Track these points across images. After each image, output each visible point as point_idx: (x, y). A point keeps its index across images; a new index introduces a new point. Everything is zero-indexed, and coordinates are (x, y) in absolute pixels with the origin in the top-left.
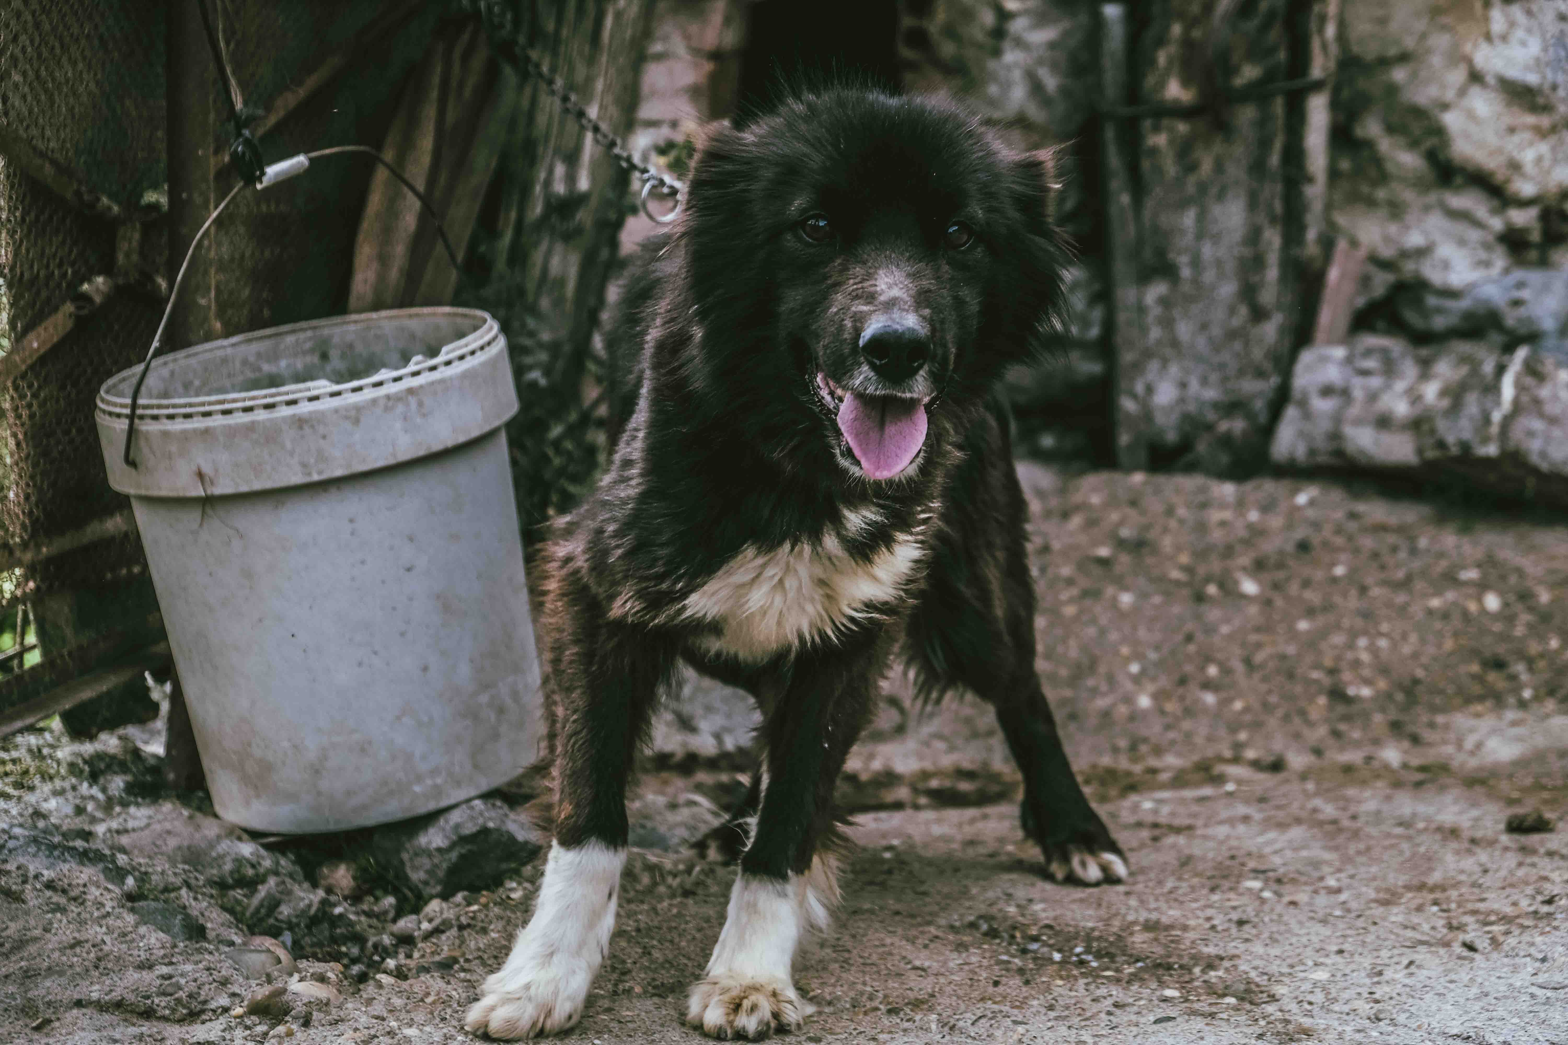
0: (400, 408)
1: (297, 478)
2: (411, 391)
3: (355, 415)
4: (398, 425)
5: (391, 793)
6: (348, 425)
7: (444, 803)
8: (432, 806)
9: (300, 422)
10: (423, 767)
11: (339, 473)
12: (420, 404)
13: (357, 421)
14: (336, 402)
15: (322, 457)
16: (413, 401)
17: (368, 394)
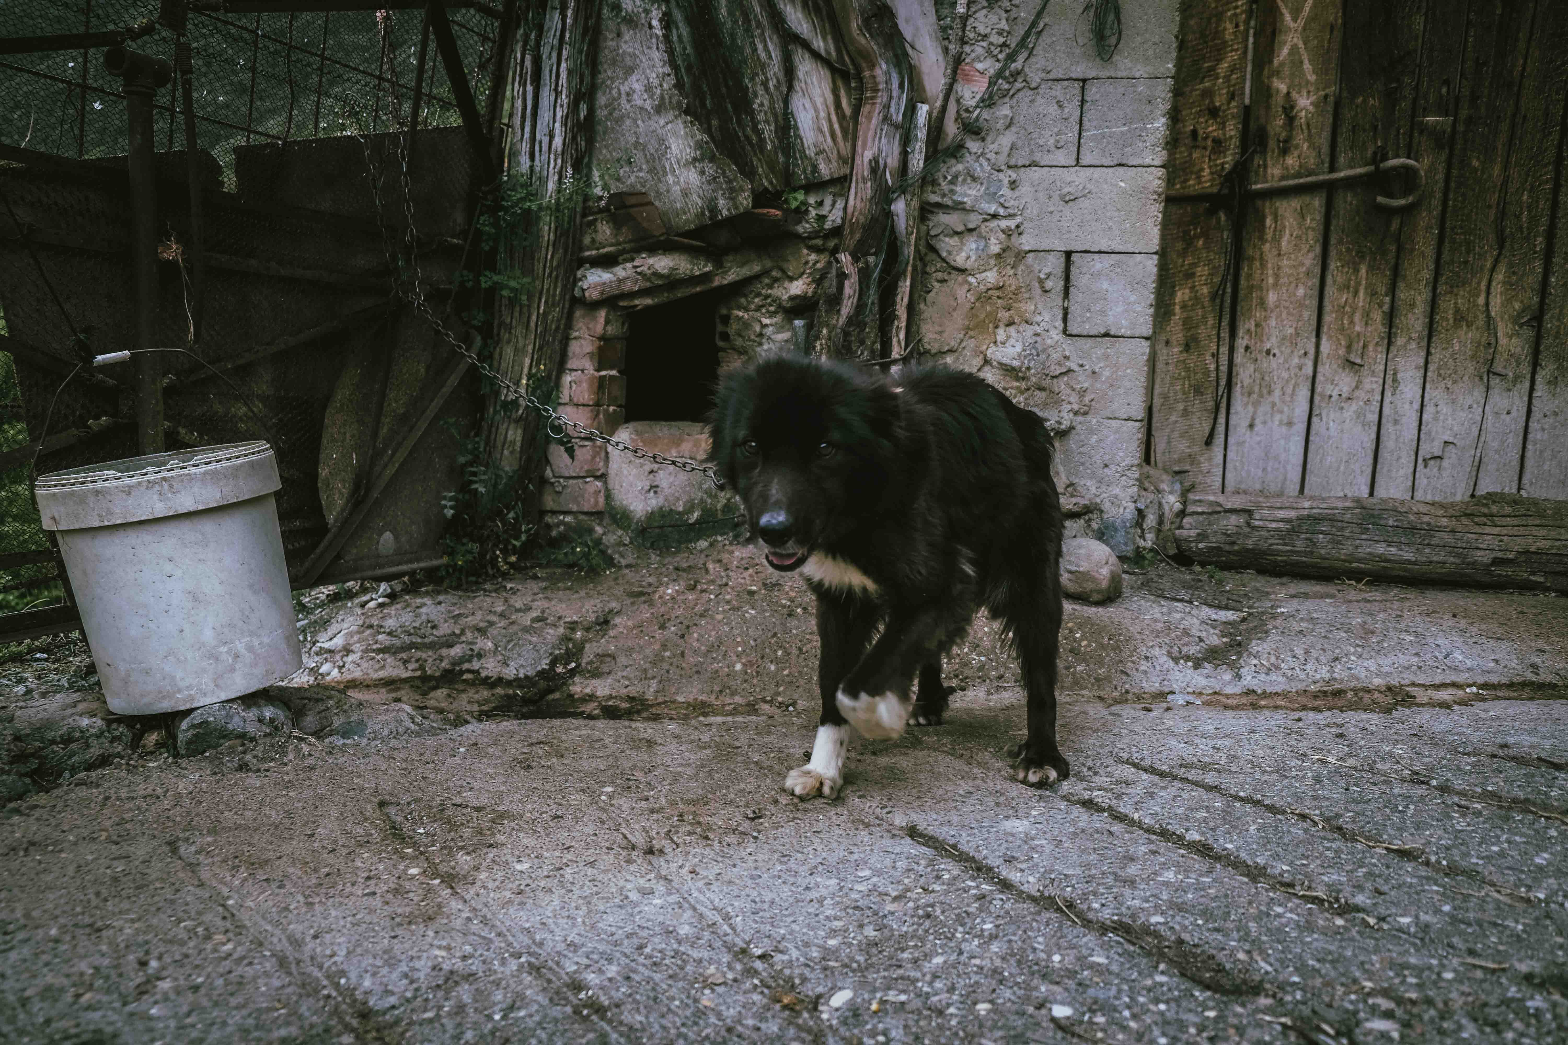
0: (157, 487)
1: (97, 524)
2: (164, 479)
3: (128, 491)
4: (156, 497)
5: (164, 697)
6: (124, 495)
7: (195, 705)
8: (188, 706)
9: (97, 492)
10: (182, 684)
11: (119, 522)
12: (171, 486)
13: (129, 494)
14: (117, 483)
15: (109, 512)
16: (166, 485)
17: (136, 479)
